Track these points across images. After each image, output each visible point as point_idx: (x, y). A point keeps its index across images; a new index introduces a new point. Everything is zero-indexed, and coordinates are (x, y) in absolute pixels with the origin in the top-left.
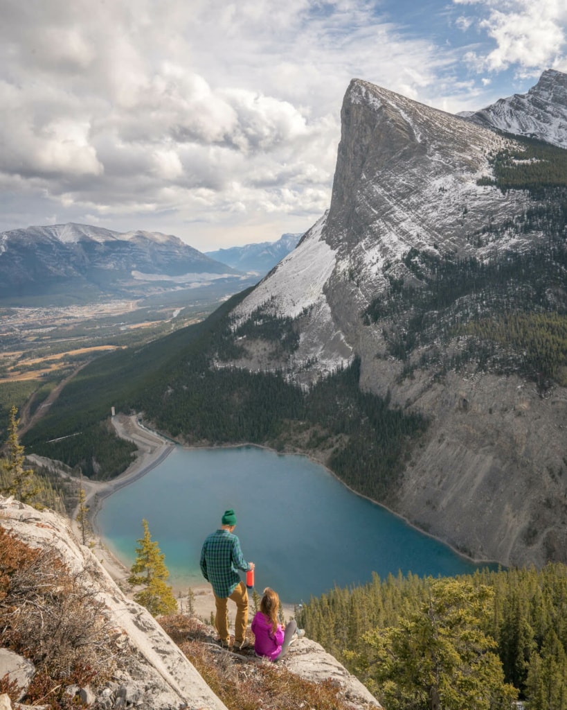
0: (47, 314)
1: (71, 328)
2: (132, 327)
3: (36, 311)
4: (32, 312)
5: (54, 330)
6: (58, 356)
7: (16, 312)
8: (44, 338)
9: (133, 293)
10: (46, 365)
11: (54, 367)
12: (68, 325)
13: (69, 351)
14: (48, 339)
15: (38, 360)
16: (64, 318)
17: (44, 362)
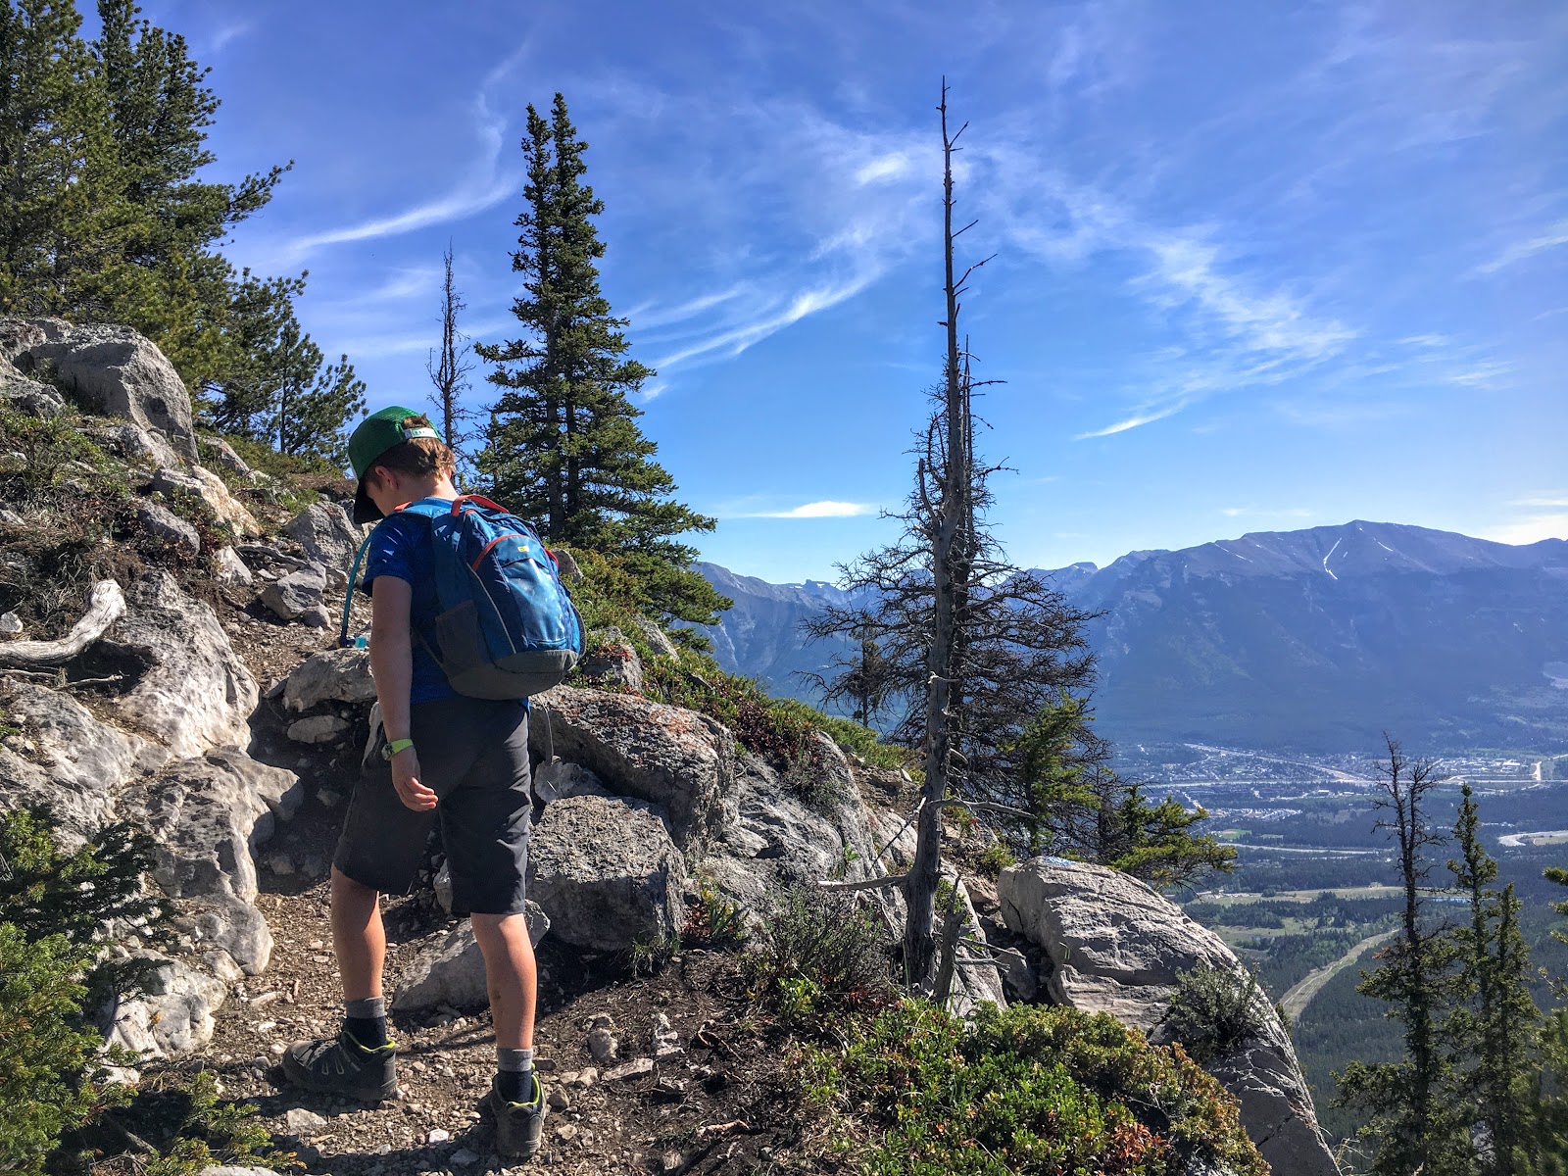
0: (1278, 769)
1: (1343, 817)
2: (1540, 838)
3: (1248, 759)
4: (1239, 761)
5: (1293, 817)
6: (1304, 897)
7: (1196, 756)
8: (1264, 836)
9: (1546, 731)
10: (1270, 916)
11: (1291, 927)
12: (1334, 808)
13: (1336, 885)
14: (1279, 840)
15: (1246, 898)
16: (1323, 785)
17: (1263, 904)
